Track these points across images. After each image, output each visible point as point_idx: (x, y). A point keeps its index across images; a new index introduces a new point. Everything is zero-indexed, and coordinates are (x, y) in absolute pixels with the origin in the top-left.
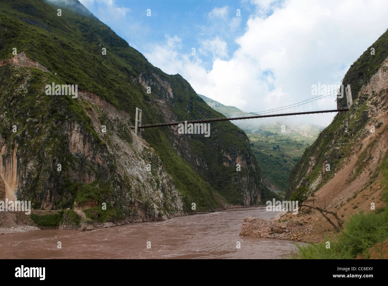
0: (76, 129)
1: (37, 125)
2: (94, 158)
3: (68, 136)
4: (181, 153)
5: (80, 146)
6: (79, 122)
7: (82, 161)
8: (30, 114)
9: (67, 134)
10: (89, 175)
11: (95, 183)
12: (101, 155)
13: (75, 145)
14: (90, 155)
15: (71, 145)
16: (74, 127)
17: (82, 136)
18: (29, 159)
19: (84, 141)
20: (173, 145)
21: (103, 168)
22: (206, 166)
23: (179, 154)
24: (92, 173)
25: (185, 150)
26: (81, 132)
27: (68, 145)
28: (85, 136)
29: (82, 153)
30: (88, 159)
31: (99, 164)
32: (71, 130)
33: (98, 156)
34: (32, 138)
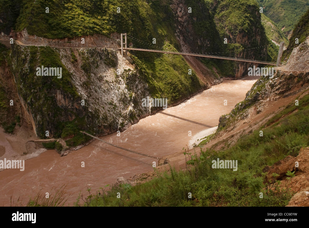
0: (58, 93)
1: (37, 93)
2: (72, 106)
3: (55, 97)
4: (184, 37)
5: (63, 101)
6: (59, 89)
7: (66, 109)
8: (32, 86)
9: (54, 96)
10: (71, 116)
11: (75, 120)
12: (77, 103)
13: (60, 101)
14: (70, 105)
15: (58, 101)
16: (57, 92)
17: (63, 96)
18: (37, 114)
19: (64, 99)
20: (177, 31)
21: (79, 110)
22: (208, 43)
23: (181, 38)
24: (72, 115)
25: (187, 33)
26: (61, 94)
27: (56, 102)
28: (64, 96)
29: (64, 105)
30: (69, 107)
31: (76, 108)
32: (56, 93)
33: (75, 104)
34: (36, 102)
